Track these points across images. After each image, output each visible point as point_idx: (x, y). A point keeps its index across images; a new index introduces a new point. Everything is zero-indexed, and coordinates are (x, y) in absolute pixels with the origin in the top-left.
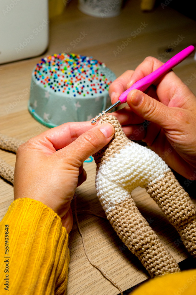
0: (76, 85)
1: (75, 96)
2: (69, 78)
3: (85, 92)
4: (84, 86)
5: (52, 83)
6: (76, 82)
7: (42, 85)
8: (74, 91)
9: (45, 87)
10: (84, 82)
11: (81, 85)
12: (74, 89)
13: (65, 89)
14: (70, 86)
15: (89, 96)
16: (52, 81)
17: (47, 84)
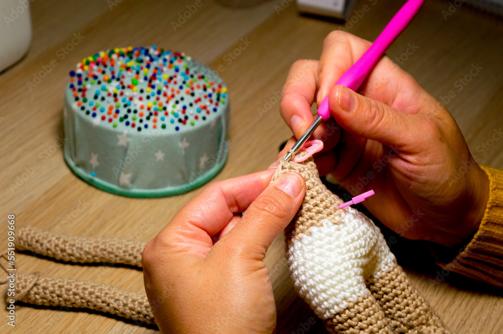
0: (170, 109)
1: (177, 129)
2: (153, 99)
3: (191, 119)
4: (184, 108)
5: (126, 117)
6: (167, 102)
7: (106, 125)
8: (172, 122)
9: (115, 126)
10: (182, 99)
11: (179, 107)
12: (171, 116)
13: (155, 121)
14: (161, 114)
15: (200, 123)
16: (123, 112)
17: (116, 121)
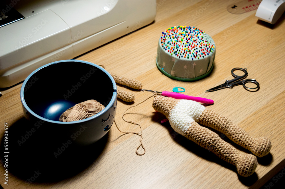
0: (192, 51)
1: (193, 59)
2: (187, 47)
3: (198, 56)
4: (197, 52)
5: (176, 52)
6: (191, 49)
7: (169, 53)
8: (191, 57)
9: (172, 55)
10: (197, 49)
11: (195, 51)
12: (191, 54)
13: (185, 55)
14: (188, 53)
15: (201, 58)
16: (176, 50)
17: (173, 53)
